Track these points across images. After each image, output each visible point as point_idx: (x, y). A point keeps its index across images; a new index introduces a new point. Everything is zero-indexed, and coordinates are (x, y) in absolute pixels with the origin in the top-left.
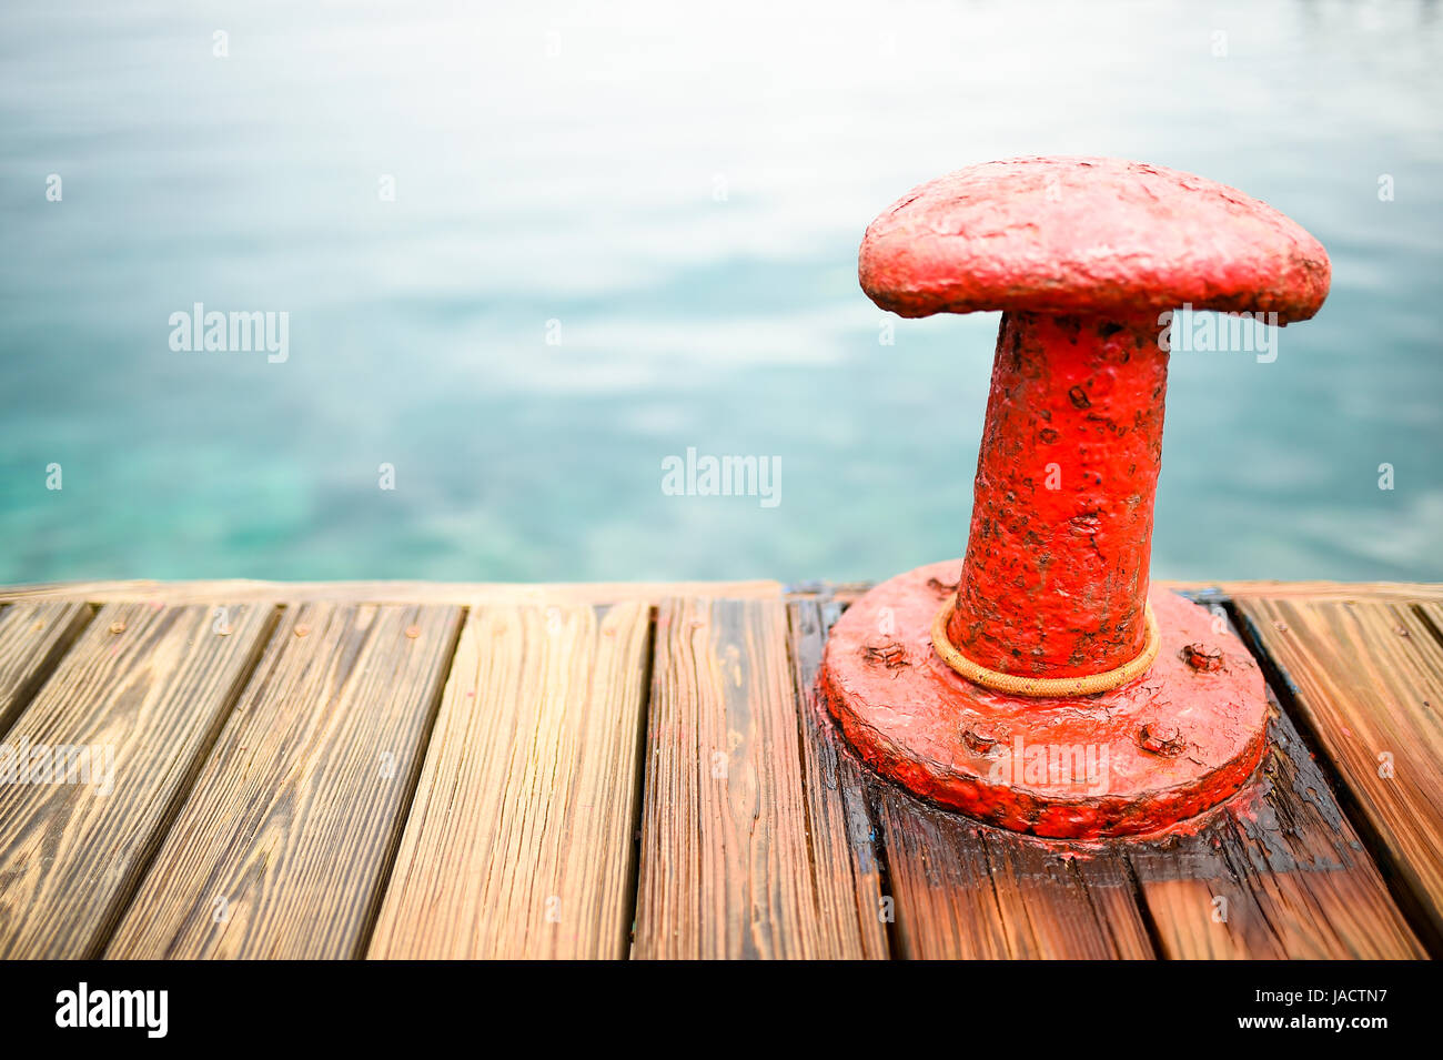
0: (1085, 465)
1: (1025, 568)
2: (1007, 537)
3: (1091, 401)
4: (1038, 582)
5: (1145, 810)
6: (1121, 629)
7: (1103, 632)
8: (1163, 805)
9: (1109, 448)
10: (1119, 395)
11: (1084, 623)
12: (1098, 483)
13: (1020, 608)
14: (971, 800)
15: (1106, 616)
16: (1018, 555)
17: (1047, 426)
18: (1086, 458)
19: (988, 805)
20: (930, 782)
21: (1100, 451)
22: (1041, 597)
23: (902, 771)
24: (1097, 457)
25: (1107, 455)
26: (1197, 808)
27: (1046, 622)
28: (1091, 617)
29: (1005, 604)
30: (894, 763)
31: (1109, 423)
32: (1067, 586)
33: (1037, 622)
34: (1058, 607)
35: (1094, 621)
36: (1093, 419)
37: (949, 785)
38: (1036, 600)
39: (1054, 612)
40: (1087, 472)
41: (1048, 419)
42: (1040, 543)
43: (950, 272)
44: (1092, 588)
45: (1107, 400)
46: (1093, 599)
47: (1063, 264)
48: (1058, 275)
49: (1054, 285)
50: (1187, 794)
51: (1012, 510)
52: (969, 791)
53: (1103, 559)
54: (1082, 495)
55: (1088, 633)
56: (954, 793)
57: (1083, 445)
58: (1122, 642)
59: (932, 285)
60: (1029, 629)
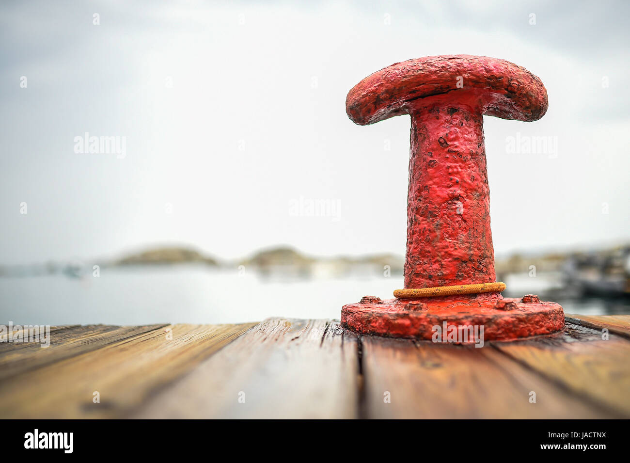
0: (450, 174)
1: (430, 230)
2: (421, 218)
3: (449, 143)
4: (436, 236)
6: (481, 264)
7: (471, 261)
9: (460, 166)
10: (461, 141)
11: (460, 254)
12: (457, 183)
13: (429, 252)
14: (407, 327)
15: (472, 252)
16: (426, 226)
17: (431, 159)
18: (450, 170)
19: (416, 328)
20: (388, 323)
21: (456, 167)
22: (438, 244)
23: (374, 324)
24: (455, 170)
25: (460, 170)
27: (443, 257)
28: (464, 252)
29: (423, 254)
30: (369, 322)
31: (458, 153)
32: (451, 236)
33: (438, 258)
34: (447, 247)
35: (466, 254)
36: (450, 152)
37: (396, 322)
38: (436, 246)
39: (446, 250)
40: (452, 177)
41: (432, 156)
42: (435, 216)
44: (462, 236)
45: (456, 143)
46: (463, 242)
51: (421, 205)
52: (407, 322)
53: (465, 221)
54: (451, 189)
55: (461, 260)
56: (401, 326)
57: (449, 164)
58: (482, 271)
60: (435, 262)
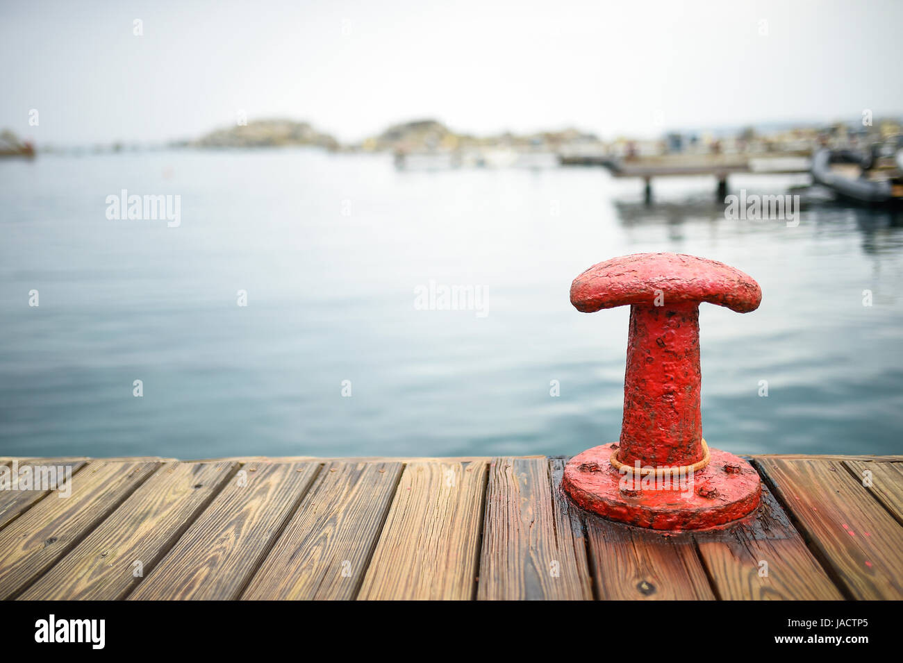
0: (666, 372)
1: (645, 418)
2: (637, 406)
3: (666, 344)
4: (651, 425)
5: (700, 517)
6: (689, 447)
7: (681, 447)
8: (708, 515)
9: (675, 364)
10: (677, 342)
11: (671, 442)
12: (672, 379)
13: (644, 437)
14: (624, 514)
15: (682, 439)
16: (642, 414)
17: (649, 356)
18: (666, 368)
19: (632, 516)
20: (607, 508)
21: (671, 365)
22: (653, 431)
23: (595, 506)
24: (670, 368)
25: (675, 367)
26: (725, 520)
27: (656, 442)
28: (675, 440)
29: (638, 437)
30: (592, 503)
31: (673, 352)
32: (663, 426)
33: (651, 443)
34: (660, 435)
35: (676, 441)
36: (667, 352)
37: (615, 509)
38: (650, 433)
39: (659, 437)
40: (667, 374)
41: (649, 353)
42: (650, 407)
43: (603, 290)
44: (674, 426)
45: (672, 344)
46: (674, 431)
47: (645, 283)
48: (644, 288)
49: (643, 291)
50: (719, 512)
51: (638, 394)
52: (624, 511)
53: (678, 413)
54: (666, 385)
55: (672, 447)
56: (617, 512)
57: (664, 363)
58: (690, 454)
59: (597, 296)
60: (649, 447)
